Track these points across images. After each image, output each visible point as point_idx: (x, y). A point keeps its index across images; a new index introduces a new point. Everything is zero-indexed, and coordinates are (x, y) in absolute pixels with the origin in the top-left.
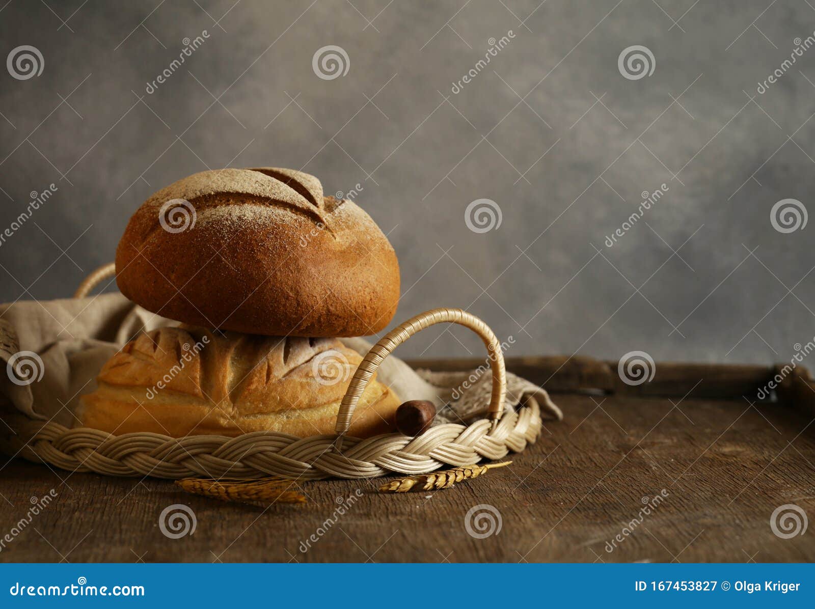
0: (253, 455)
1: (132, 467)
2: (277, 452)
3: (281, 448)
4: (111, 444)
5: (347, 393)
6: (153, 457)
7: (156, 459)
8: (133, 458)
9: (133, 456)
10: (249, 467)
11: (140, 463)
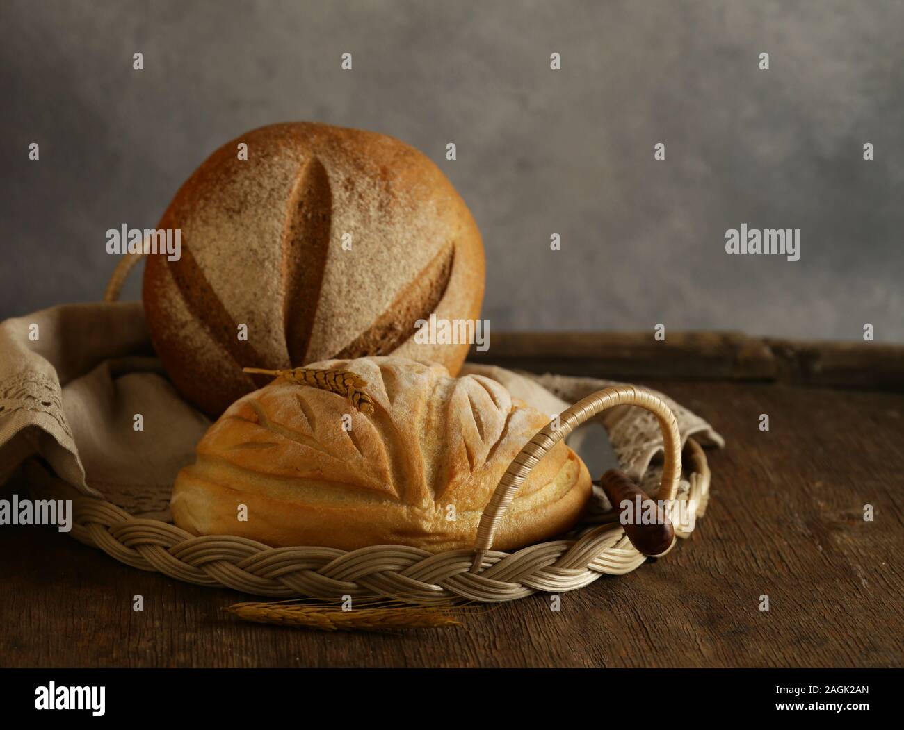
0: (371, 575)
1: (213, 576)
2: (399, 572)
3: (407, 567)
4: (188, 547)
5: (491, 500)
6: (242, 569)
7: (247, 571)
8: (214, 567)
9: (216, 565)
10: (364, 588)
11: (225, 574)
